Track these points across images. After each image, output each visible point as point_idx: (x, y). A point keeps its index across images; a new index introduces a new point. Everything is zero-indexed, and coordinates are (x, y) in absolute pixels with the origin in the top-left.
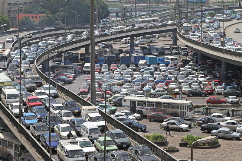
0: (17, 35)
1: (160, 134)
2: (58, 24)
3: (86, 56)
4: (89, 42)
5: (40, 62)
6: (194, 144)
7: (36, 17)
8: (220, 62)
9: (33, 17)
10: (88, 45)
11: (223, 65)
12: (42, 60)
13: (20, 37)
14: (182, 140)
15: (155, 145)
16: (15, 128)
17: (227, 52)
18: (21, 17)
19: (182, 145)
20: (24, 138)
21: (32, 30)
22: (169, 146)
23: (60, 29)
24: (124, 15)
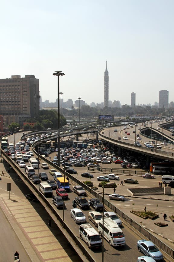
0: (24, 133)
1: (90, 181)
2: (43, 128)
3: (56, 144)
4: (57, 137)
5: (34, 146)
6: (105, 186)
7: (32, 124)
8: (118, 147)
9: (31, 124)
10: (57, 138)
11: (119, 149)
12: (35, 145)
13: (25, 134)
14: (100, 184)
15: (87, 186)
16: (23, 177)
17: (121, 143)
18: (26, 124)
19: (100, 186)
20: (27, 182)
21: (30, 130)
22: (94, 186)
23: (44, 130)
24: (74, 124)
